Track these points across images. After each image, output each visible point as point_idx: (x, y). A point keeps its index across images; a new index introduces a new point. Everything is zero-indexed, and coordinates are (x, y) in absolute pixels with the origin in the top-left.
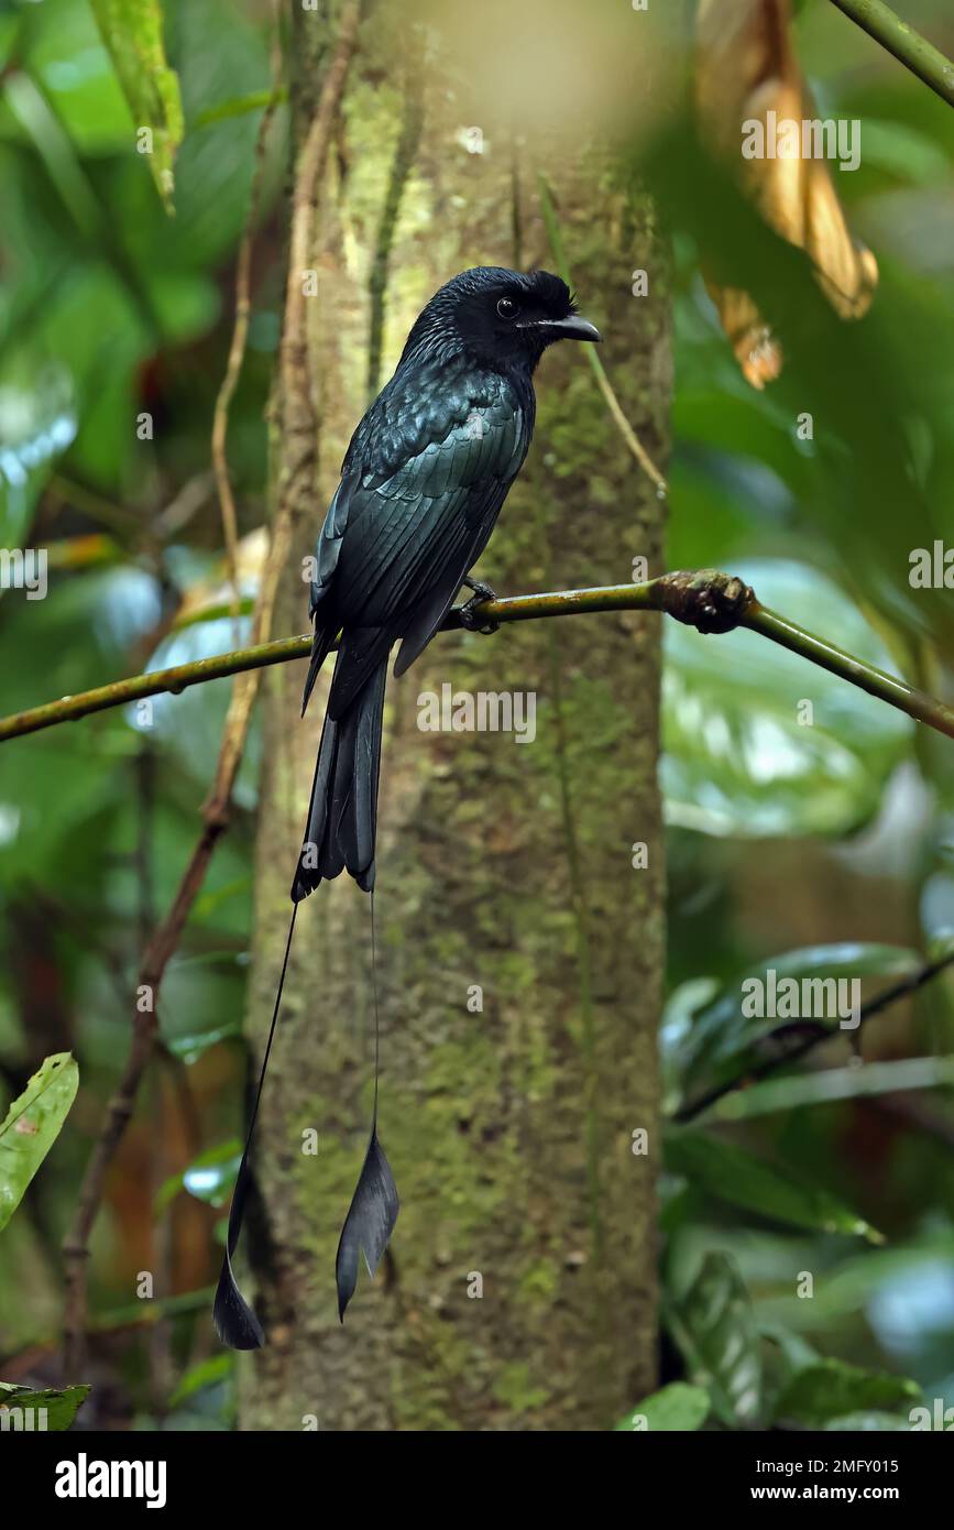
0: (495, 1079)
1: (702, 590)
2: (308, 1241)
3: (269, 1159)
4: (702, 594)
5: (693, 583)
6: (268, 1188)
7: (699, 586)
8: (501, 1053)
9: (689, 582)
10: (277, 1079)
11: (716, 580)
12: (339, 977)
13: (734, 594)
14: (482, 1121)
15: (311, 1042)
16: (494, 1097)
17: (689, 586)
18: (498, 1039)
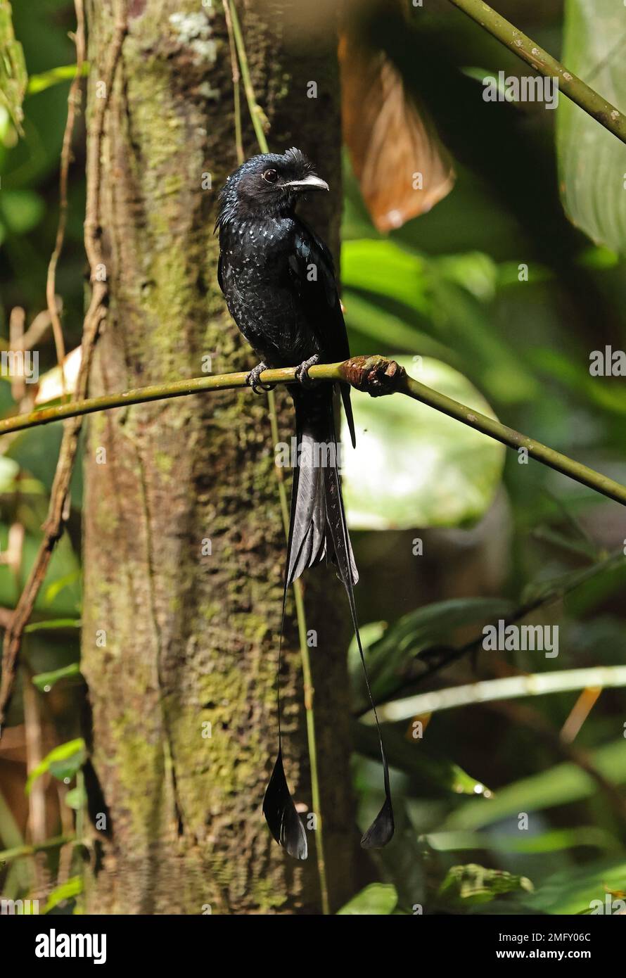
0: (244, 696)
1: (372, 370)
2: (126, 803)
3: (100, 751)
4: (372, 373)
5: (366, 366)
6: (100, 771)
7: (369, 368)
8: (248, 678)
9: (362, 365)
10: (104, 700)
11: (380, 363)
12: (142, 632)
13: (392, 372)
14: (237, 722)
15: (125, 675)
16: (244, 707)
17: (363, 368)
18: (245, 669)
